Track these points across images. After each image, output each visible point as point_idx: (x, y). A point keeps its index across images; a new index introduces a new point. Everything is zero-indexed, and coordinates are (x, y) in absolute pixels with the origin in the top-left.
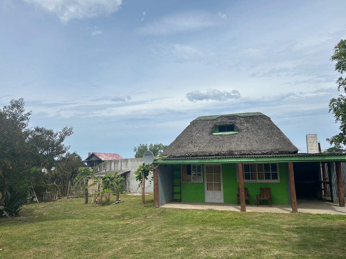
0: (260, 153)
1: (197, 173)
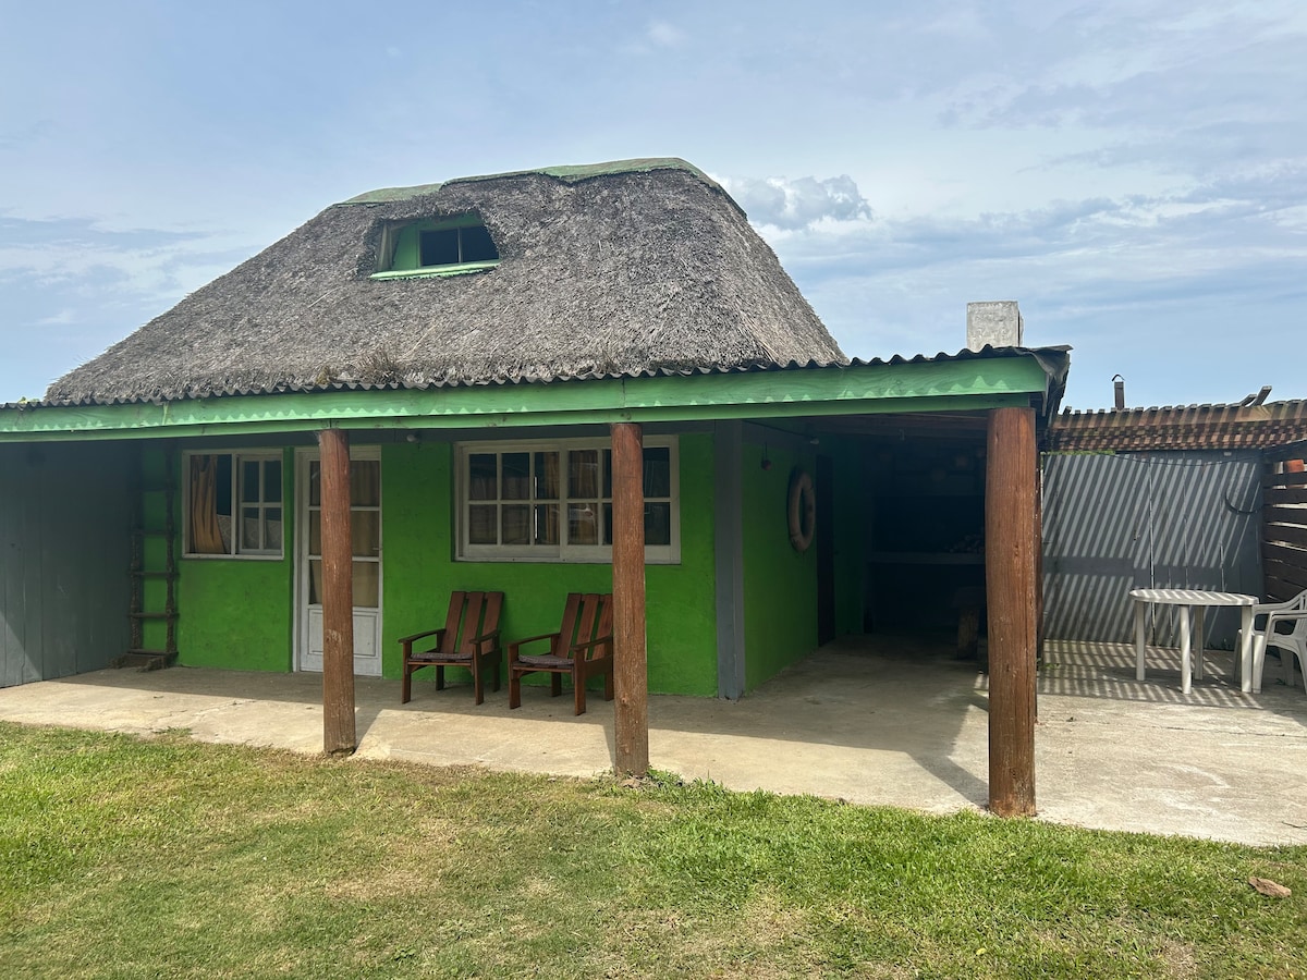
0: (545, 375)
1: (262, 505)
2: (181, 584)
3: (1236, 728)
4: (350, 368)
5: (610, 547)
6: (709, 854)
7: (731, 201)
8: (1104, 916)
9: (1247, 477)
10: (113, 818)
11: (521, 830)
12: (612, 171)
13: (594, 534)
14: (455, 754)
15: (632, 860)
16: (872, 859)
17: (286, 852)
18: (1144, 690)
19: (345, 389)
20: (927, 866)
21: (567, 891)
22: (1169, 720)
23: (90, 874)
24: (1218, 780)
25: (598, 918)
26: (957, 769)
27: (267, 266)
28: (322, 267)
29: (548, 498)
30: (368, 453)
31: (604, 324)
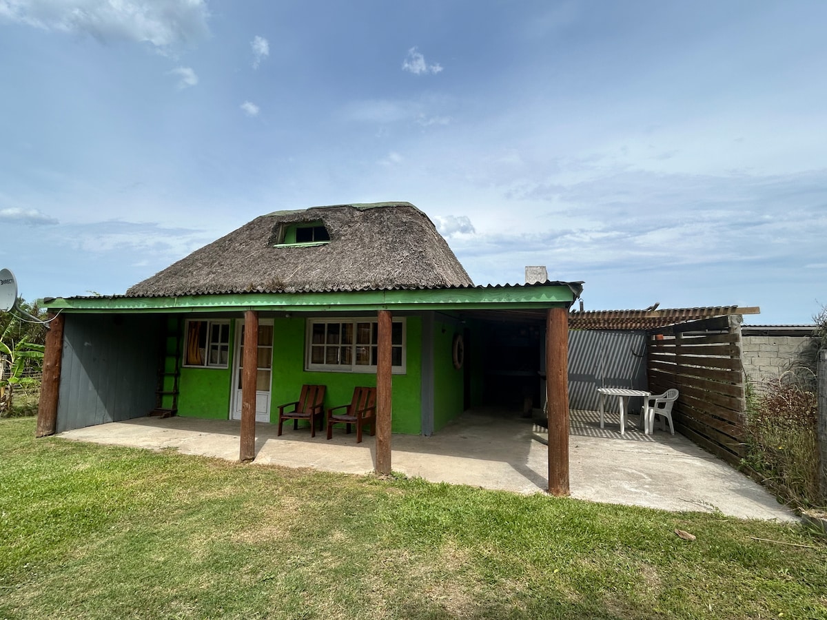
0: (349, 288)
1: (219, 344)
2: (181, 379)
3: (647, 451)
4: (262, 285)
5: (376, 366)
6: (421, 517)
7: (429, 220)
8: (611, 550)
9: (640, 342)
10: (132, 494)
11: (330, 503)
12: (379, 206)
13: (368, 360)
14: (301, 462)
15: (384, 520)
16: (499, 520)
17: (214, 515)
18: (605, 433)
19: (258, 292)
20: (525, 523)
21: (353, 538)
22: (618, 447)
23: (113, 527)
24: (645, 476)
25: (368, 555)
26: (531, 471)
27: (229, 241)
28: (253, 241)
29: (347, 344)
30: (268, 322)
31: (375, 268)
